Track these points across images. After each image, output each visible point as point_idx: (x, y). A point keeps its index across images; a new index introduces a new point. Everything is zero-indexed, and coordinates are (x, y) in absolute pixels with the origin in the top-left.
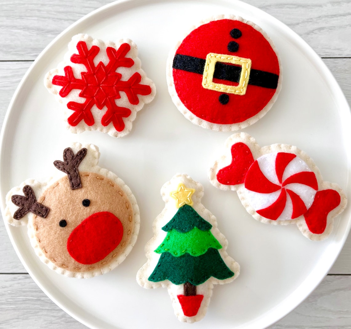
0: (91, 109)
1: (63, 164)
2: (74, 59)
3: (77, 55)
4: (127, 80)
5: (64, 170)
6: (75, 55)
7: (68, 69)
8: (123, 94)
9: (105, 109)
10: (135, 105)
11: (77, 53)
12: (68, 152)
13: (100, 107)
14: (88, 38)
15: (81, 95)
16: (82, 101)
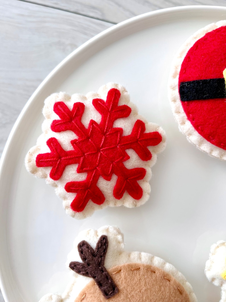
0: (97, 184)
1: (83, 266)
2: (56, 127)
3: (58, 121)
4: (130, 134)
5: (86, 274)
6: (55, 122)
7: (52, 143)
8: (131, 153)
9: (114, 178)
10: (148, 161)
11: (57, 117)
12: (83, 247)
13: (108, 178)
14: (65, 96)
15: (79, 171)
16: (82, 177)
